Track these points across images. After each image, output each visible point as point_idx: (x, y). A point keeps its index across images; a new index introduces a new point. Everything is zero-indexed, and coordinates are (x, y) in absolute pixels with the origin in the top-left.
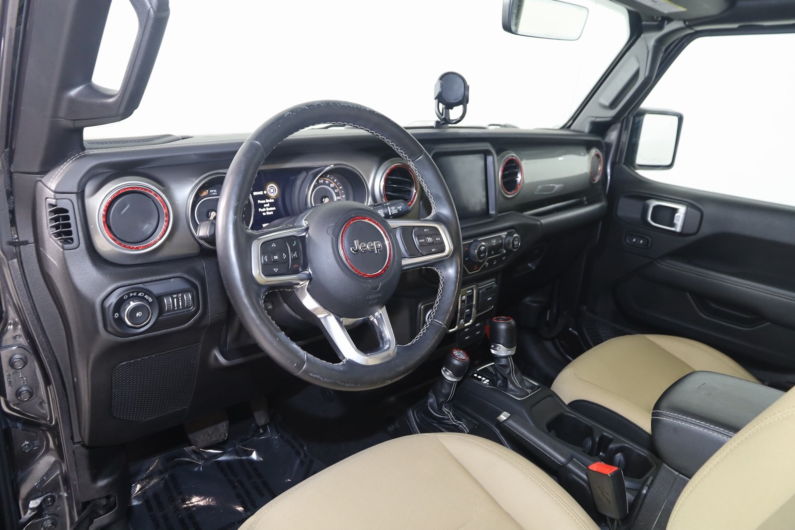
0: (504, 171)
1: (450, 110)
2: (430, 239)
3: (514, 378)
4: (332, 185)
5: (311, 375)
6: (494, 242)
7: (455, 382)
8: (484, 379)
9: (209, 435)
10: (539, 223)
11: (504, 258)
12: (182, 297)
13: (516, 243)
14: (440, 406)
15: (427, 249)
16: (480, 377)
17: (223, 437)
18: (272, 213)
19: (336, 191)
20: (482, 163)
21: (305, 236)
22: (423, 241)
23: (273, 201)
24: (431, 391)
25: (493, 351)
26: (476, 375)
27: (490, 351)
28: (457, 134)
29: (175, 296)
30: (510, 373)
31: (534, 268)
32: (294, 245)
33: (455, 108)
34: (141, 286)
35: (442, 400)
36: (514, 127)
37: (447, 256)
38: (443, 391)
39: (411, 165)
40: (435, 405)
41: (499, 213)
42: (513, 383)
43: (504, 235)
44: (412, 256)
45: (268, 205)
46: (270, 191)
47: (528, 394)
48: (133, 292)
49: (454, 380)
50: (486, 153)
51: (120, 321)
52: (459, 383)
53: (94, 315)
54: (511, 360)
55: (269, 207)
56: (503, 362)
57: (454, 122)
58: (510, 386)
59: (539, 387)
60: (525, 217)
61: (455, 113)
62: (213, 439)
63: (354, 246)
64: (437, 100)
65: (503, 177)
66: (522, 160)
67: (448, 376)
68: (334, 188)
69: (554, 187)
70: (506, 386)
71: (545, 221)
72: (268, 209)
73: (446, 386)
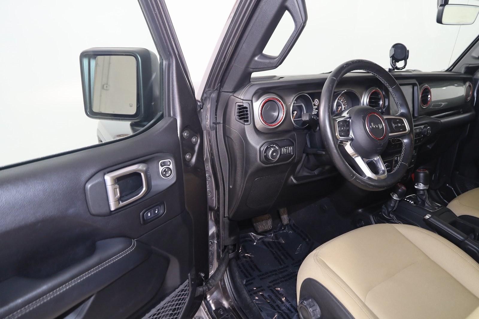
0: (422, 94)
1: (397, 63)
2: (399, 125)
3: (427, 201)
4: (342, 100)
5: (357, 180)
6: (418, 130)
7: (398, 200)
8: (410, 201)
9: (263, 226)
10: (440, 122)
11: (422, 139)
12: (289, 148)
13: (429, 131)
14: (389, 213)
15: (398, 129)
16: (408, 200)
17: (269, 228)
18: (316, 113)
19: (343, 103)
20: (411, 90)
21: (349, 121)
22: (396, 125)
23: (317, 107)
24: (384, 205)
25: (416, 187)
26: (406, 199)
27: (414, 187)
28: (401, 75)
29: (286, 147)
30: (425, 198)
31: (431, 148)
32: (347, 124)
33: (400, 62)
34: (274, 142)
35: (390, 210)
36: (419, 71)
37: (407, 133)
38: (391, 205)
39: (390, 90)
40: (386, 212)
41: (420, 116)
42: (427, 203)
43: (423, 127)
44: (391, 133)
45: (315, 109)
46: (316, 102)
47: (436, 209)
48: (272, 145)
49: (398, 199)
50: (414, 85)
51: (266, 157)
52: (400, 201)
53: (256, 154)
54: (426, 191)
55: (315, 110)
56: (422, 192)
57: (401, 69)
58: (426, 205)
59: (441, 207)
60: (431, 118)
61: (400, 64)
62: (265, 228)
63: (371, 125)
64: (391, 58)
65: (422, 97)
66: (431, 89)
67: (395, 197)
68: (342, 102)
69: (442, 104)
70: (424, 205)
71: (443, 120)
72: (315, 111)
73: (393, 202)
